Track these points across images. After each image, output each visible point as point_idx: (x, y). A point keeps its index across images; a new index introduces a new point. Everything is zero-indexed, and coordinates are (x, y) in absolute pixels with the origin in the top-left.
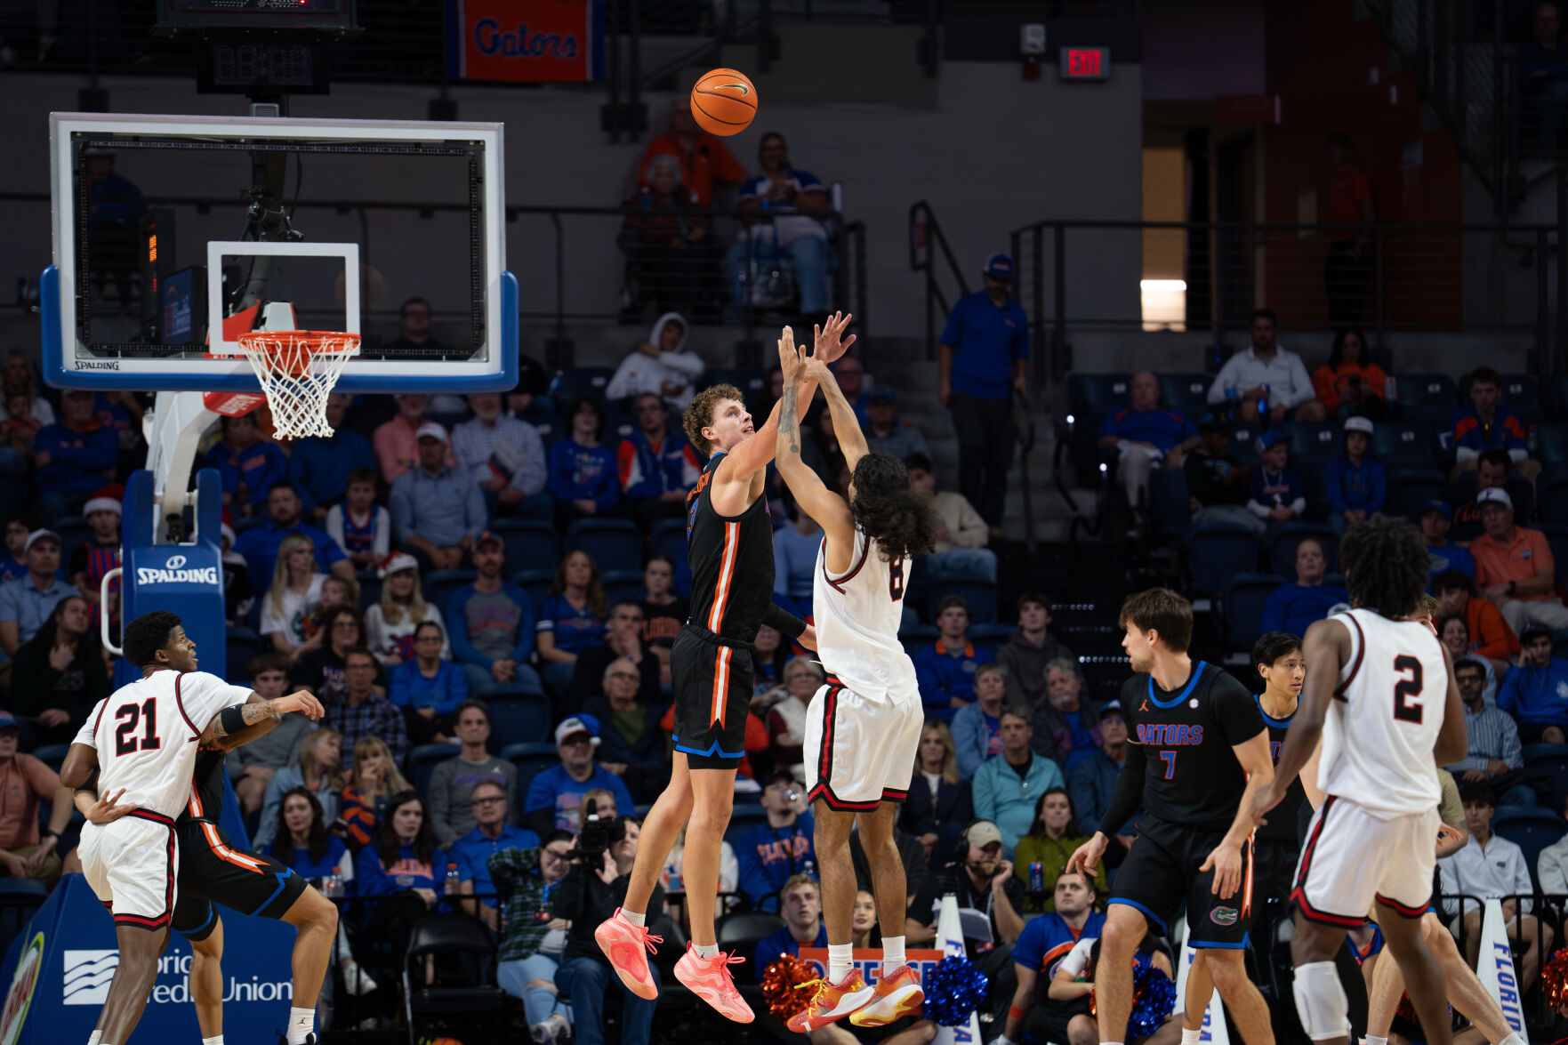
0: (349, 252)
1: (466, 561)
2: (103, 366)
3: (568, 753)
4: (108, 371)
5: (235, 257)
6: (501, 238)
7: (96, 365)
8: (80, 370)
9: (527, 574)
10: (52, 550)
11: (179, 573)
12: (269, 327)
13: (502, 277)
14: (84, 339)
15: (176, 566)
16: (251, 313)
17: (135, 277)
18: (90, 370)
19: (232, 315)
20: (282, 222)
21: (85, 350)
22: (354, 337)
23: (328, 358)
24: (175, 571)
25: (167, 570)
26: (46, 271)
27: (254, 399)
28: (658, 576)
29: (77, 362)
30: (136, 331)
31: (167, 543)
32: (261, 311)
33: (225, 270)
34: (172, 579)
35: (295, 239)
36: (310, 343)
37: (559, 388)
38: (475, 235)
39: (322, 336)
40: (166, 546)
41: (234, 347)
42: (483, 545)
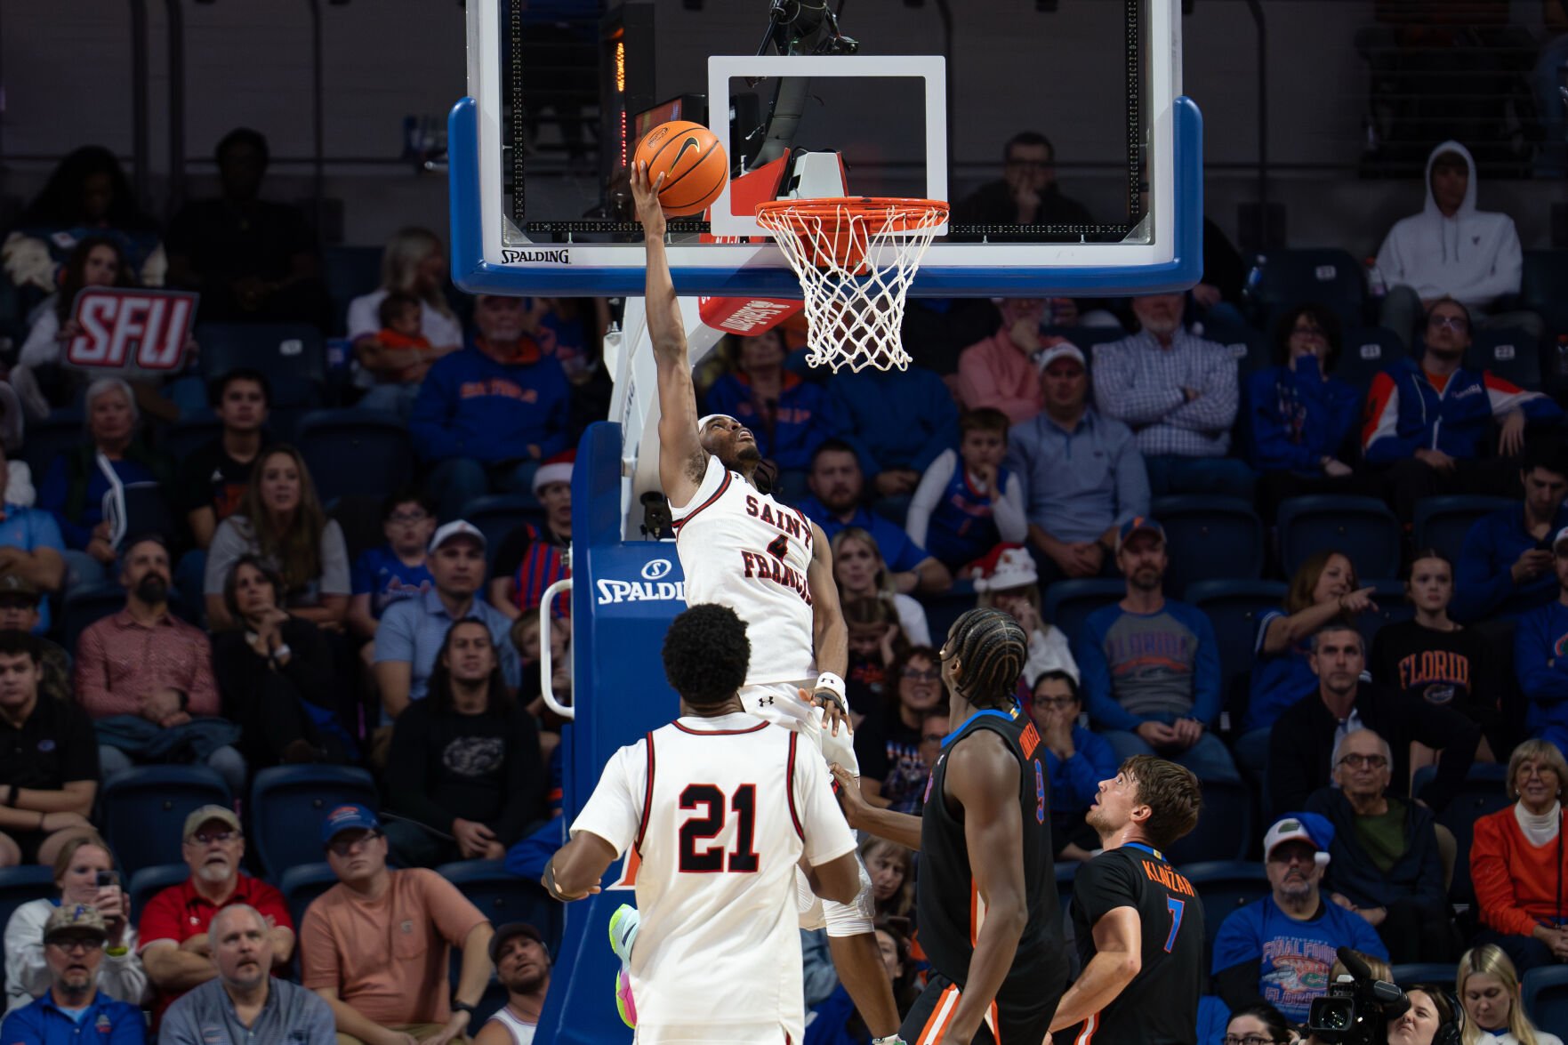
0: (931, 69)
1: (1108, 565)
2: (545, 257)
3: (1278, 873)
4: (553, 264)
5: (749, 80)
6: (1174, 43)
7: (533, 257)
8: (509, 264)
9: (1212, 586)
10: (471, 555)
11: (661, 586)
12: (804, 192)
13: (1175, 105)
14: (515, 213)
15: (656, 575)
16: (776, 168)
17: (589, 112)
18: (524, 264)
19: (744, 173)
20: (825, 24)
21: (517, 231)
22: (939, 206)
23: (899, 240)
24: (654, 583)
25: (642, 581)
26: (457, 107)
27: (778, 308)
28: (1432, 583)
29: (503, 252)
30: (595, 200)
31: (643, 538)
32: (791, 166)
33: (733, 102)
34: (650, 597)
35: (846, 50)
36: (867, 217)
37: (1260, 283)
38: (1133, 40)
39: (890, 204)
40: (640, 543)
41: (749, 225)
42: (1133, 539)
